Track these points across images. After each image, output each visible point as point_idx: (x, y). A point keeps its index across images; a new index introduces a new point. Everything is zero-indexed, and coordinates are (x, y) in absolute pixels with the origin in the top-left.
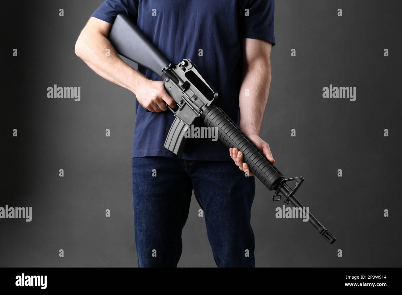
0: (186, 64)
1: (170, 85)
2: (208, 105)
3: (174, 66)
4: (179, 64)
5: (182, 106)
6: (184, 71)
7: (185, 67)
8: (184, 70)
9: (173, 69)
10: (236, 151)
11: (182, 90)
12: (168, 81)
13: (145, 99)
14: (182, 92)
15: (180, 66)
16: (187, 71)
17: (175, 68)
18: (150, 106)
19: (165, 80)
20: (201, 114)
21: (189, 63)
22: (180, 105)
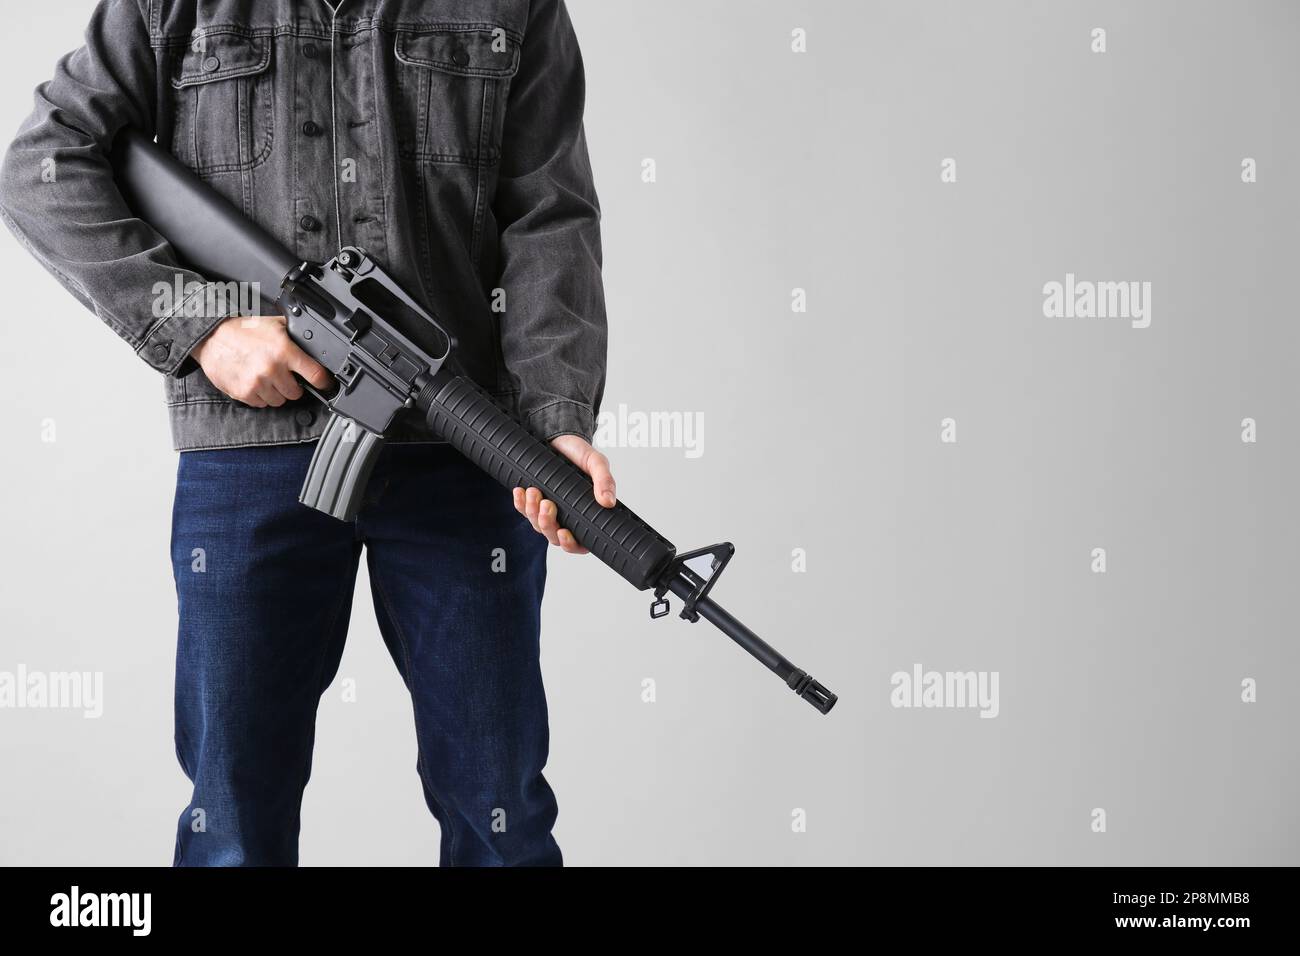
0: (355, 261)
1: (308, 322)
2: (433, 371)
3: (316, 269)
4: (332, 261)
5: (351, 381)
6: (349, 282)
7: (349, 269)
8: (349, 277)
9: (313, 278)
10: (535, 497)
11: (349, 336)
12: (299, 314)
13: (236, 377)
14: (347, 341)
15: (334, 267)
16: (357, 279)
17: (320, 274)
18: (255, 393)
19: (289, 311)
20: (413, 400)
21: (362, 257)
22: (346, 378)
